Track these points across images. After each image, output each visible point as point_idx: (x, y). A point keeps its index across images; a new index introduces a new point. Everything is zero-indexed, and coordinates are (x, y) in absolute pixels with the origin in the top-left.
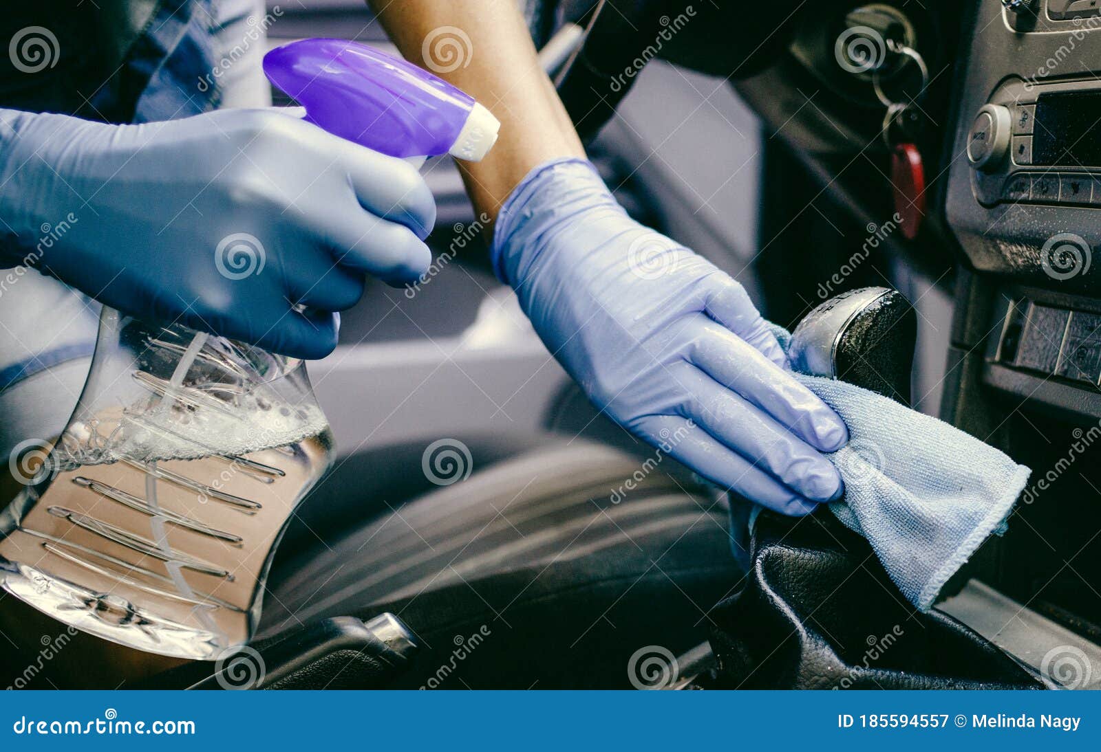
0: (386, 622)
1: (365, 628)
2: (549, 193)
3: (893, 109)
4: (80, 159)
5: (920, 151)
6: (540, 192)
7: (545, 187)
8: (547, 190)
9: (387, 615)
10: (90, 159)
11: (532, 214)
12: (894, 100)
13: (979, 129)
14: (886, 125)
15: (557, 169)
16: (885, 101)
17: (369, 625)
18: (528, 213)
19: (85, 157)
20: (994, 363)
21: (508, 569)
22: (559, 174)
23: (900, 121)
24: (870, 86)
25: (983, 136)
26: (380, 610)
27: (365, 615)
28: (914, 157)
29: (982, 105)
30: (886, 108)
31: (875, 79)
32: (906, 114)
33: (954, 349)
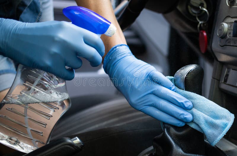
0: (76, 139)
1: (71, 140)
2: (116, 54)
3: (200, 23)
4: (18, 29)
5: (206, 33)
6: (113, 53)
7: (115, 52)
8: (115, 53)
9: (77, 137)
10: (20, 29)
11: (112, 59)
12: (201, 20)
13: (220, 28)
14: (199, 26)
15: (117, 48)
16: (199, 21)
17: (72, 140)
18: (111, 58)
19: (19, 29)
20: (222, 83)
21: (106, 127)
22: (118, 49)
23: (202, 25)
24: (195, 17)
25: (221, 30)
26: (75, 136)
27: (72, 137)
28: (205, 34)
29: (221, 23)
30: (199, 22)
31: (197, 16)
32: (204, 24)
33: (213, 79)
